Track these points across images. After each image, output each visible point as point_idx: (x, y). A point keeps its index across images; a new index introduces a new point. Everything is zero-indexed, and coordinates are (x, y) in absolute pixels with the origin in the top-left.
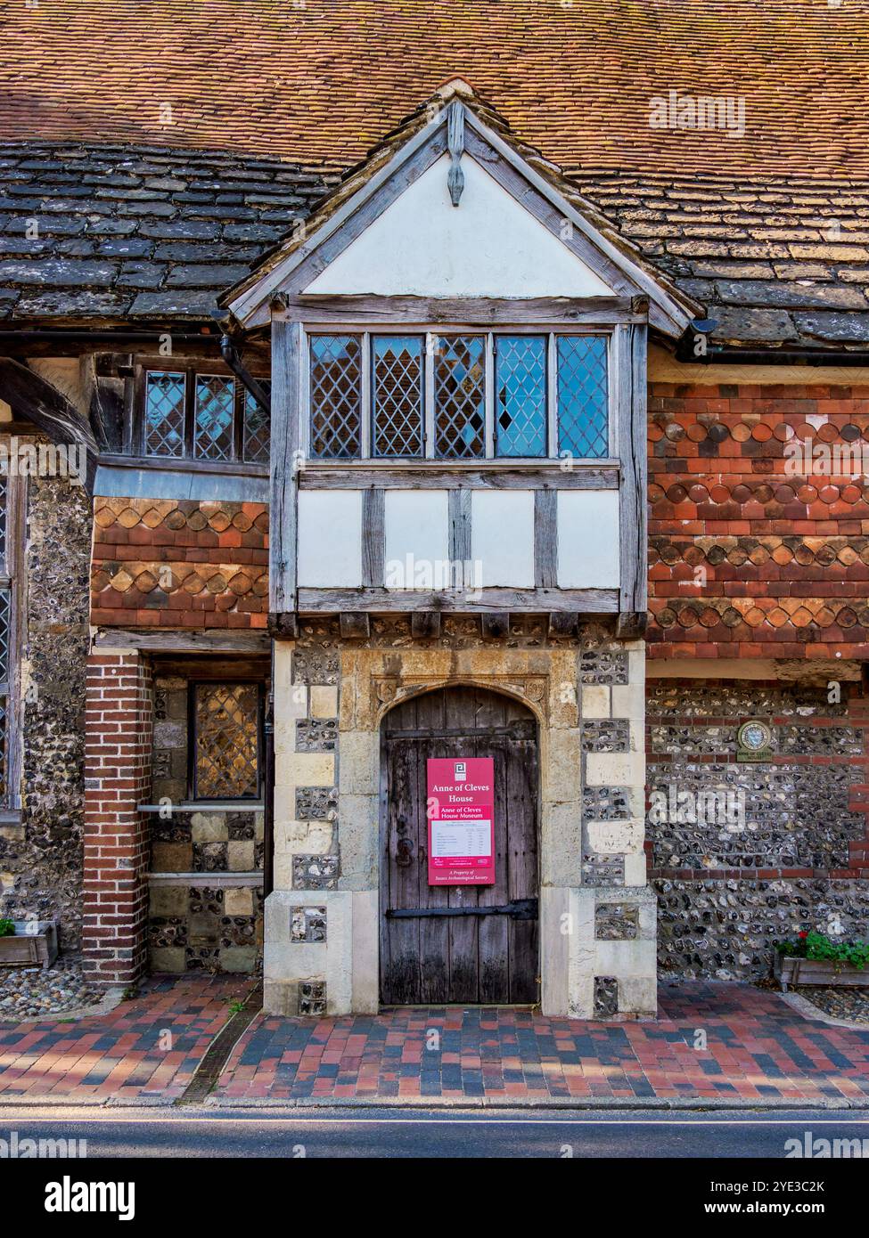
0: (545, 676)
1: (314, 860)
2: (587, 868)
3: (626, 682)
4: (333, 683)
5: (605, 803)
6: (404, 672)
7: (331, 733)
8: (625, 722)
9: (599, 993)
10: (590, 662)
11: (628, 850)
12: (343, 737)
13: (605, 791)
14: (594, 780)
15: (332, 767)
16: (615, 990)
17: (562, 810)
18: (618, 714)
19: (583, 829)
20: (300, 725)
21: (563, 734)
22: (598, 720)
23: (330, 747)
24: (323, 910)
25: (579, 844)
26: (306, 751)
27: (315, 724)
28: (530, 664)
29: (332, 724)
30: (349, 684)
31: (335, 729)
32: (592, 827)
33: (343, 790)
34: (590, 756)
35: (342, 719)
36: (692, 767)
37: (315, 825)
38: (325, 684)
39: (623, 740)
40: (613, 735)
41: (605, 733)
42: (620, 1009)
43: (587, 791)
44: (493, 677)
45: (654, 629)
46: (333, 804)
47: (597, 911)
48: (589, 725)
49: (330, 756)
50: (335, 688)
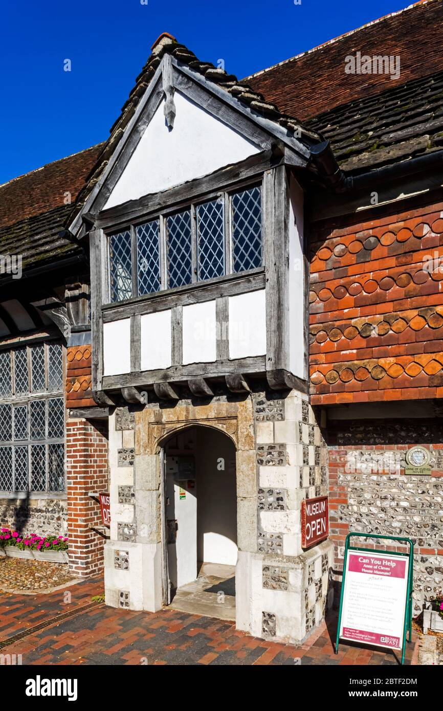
0: (236, 418)
1: (126, 525)
2: (261, 541)
3: (283, 419)
4: (133, 428)
5: (271, 499)
6: (164, 420)
7: (132, 456)
8: (282, 446)
9: (265, 622)
10: (261, 407)
11: (285, 531)
12: (137, 459)
13: (271, 492)
14: (264, 484)
15: (132, 475)
16: (274, 622)
17: (246, 503)
18: (280, 440)
19: (258, 515)
20: (119, 453)
21: (245, 454)
22: (266, 445)
23: (131, 463)
24: (127, 553)
25: (255, 525)
26: (122, 466)
27: (125, 451)
28: (227, 411)
29: (132, 451)
30: (139, 428)
31: (133, 454)
32: (263, 514)
33: (137, 487)
34: (261, 468)
35: (137, 448)
36: (375, 477)
37: (127, 506)
38: (129, 429)
39: (282, 458)
40: (275, 454)
41: (270, 453)
42: (277, 634)
43: (261, 491)
44: (208, 419)
45: (324, 385)
46: (133, 495)
47: (264, 570)
48: (261, 448)
49: (131, 469)
50: (133, 431)
